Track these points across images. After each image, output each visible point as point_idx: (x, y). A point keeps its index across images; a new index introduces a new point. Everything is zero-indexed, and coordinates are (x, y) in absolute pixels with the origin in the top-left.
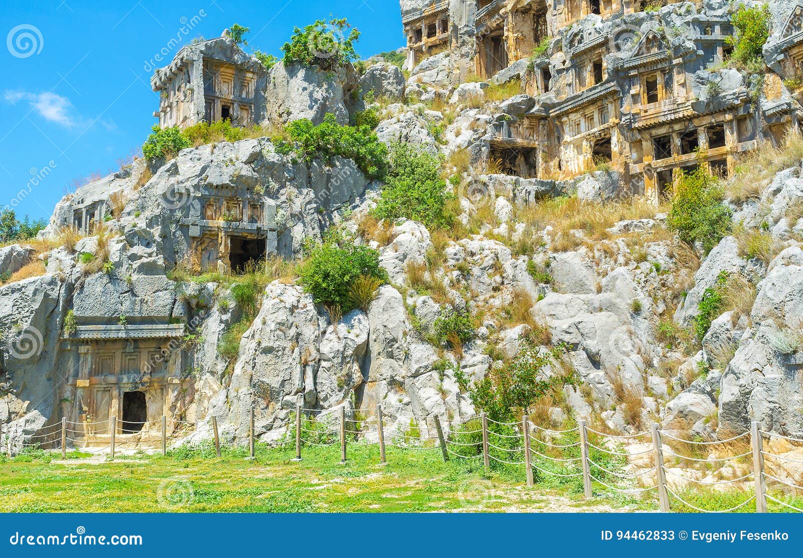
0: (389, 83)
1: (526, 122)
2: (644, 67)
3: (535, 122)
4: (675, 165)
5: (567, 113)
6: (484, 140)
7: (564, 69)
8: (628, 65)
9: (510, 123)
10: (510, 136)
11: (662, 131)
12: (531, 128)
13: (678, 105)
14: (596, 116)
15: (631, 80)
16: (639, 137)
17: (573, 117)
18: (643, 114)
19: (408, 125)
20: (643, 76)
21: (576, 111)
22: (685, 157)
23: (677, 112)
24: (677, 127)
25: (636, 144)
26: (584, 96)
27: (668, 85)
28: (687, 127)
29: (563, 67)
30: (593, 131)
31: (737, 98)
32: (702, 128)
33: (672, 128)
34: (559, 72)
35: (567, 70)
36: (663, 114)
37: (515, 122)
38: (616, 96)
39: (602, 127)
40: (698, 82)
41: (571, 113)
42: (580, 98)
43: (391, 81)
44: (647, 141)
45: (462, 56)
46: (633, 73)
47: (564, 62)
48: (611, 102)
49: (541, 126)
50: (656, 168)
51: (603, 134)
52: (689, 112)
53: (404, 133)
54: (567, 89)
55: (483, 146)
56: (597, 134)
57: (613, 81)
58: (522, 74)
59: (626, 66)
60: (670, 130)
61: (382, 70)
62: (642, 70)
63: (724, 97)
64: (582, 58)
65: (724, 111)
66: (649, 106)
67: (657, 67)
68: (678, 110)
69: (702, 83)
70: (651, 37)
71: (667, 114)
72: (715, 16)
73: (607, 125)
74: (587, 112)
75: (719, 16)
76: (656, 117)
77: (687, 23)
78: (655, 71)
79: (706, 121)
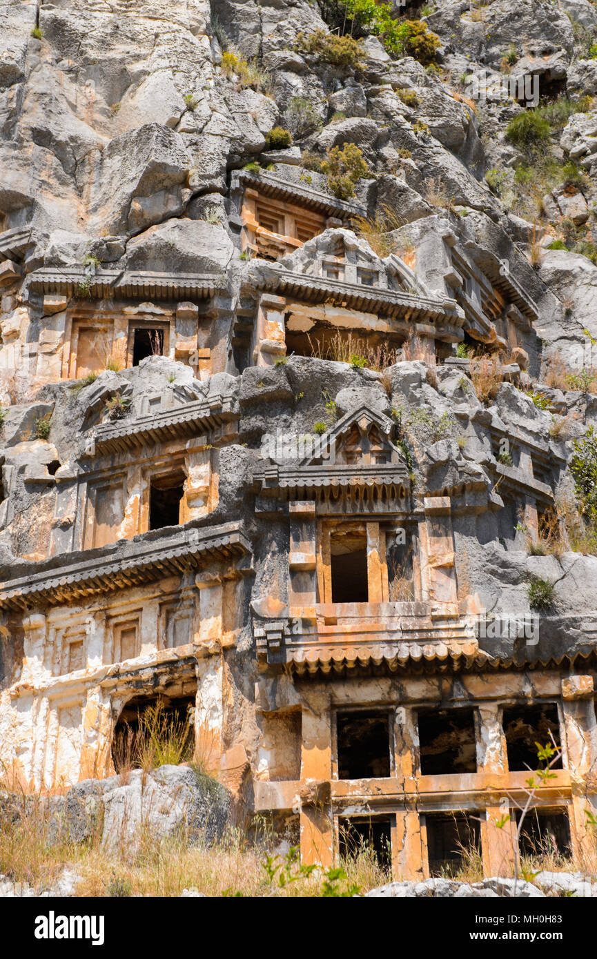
4: (404, 804)
5: (44, 603)
7: (51, 484)
8: (292, 483)
11: (369, 694)
13: (436, 619)
14: (150, 622)
15: (289, 529)
16: (293, 698)
17: (61, 617)
18: (322, 628)
20: (326, 525)
21: (79, 601)
22: (438, 784)
23: (429, 640)
24: (416, 690)
25: (281, 721)
26: (127, 554)
28: (445, 697)
30: (132, 663)
32: (492, 707)
33: (401, 690)
34: (36, 486)
35: (64, 484)
36: (386, 637)
39: (170, 654)
40: (493, 572)
41: (59, 604)
42: (110, 558)
44: (318, 715)
46: (300, 507)
47: (53, 466)
48: (212, 585)
50: (342, 804)
51: (163, 680)
52: (469, 648)
54: (54, 536)
56: (147, 674)
57: (236, 518)
59: (283, 484)
60: (395, 696)
62: (328, 506)
64: (119, 461)
65: (562, 669)
66: (340, 609)
67: (371, 507)
68: (434, 635)
69: (503, 577)
70: (364, 424)
71: (397, 641)
72: (523, 428)
73: (187, 650)
74: (120, 607)
75: (530, 432)
76: (366, 642)
77: (463, 419)
78: (363, 520)
79: (507, 687)
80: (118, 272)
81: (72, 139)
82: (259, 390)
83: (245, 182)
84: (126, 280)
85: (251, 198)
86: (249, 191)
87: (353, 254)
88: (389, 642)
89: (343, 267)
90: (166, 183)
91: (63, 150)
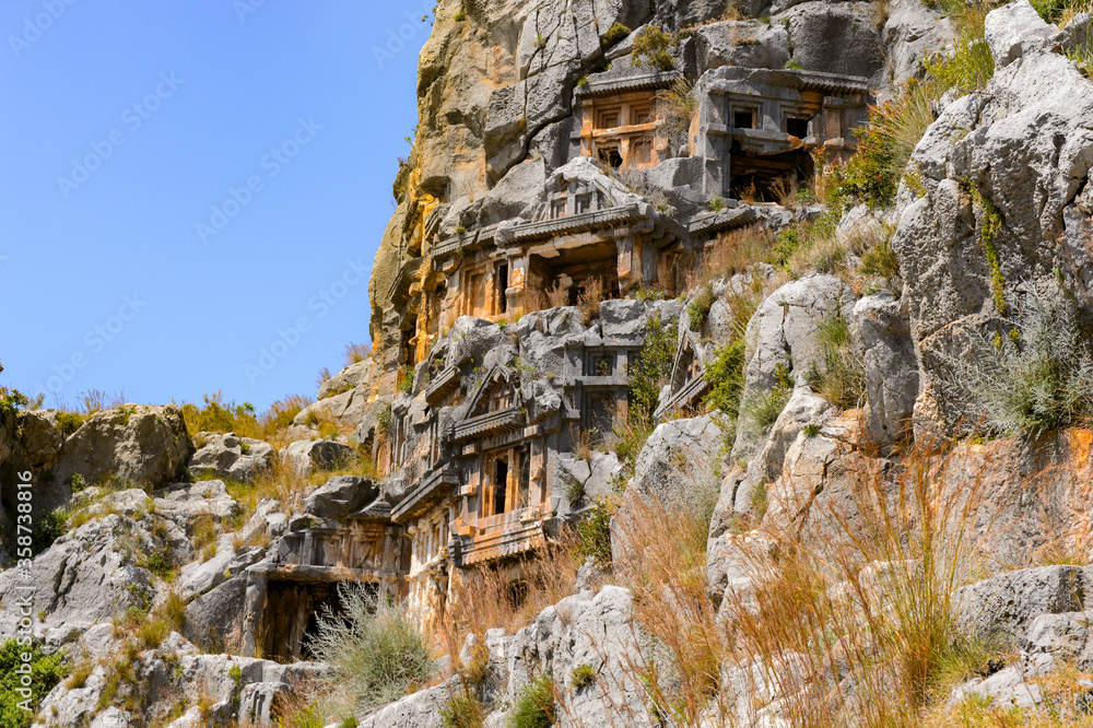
0: (126, 447)
1: (357, 531)
2: (490, 438)
3: (375, 530)
5: (413, 518)
6: (253, 573)
8: (460, 435)
9: (319, 536)
10: (318, 560)
12: (370, 541)
13: (524, 524)
15: (465, 465)
17: (420, 526)
18: (478, 538)
19: (85, 547)
20: (490, 456)
23: (521, 539)
30: (434, 559)
36: (502, 540)
37: (331, 531)
41: (420, 518)
43: (130, 443)
45: (386, 367)
46: (469, 450)
48: (450, 506)
49: (388, 539)
52: (541, 540)
53: (71, 563)
54: (423, 466)
55: (250, 585)
56: (439, 568)
59: (457, 436)
61: (114, 422)
62: (486, 445)
66: (494, 519)
67: (507, 440)
68: (523, 535)
70: (496, 377)
71: (508, 542)
72: (618, 335)
75: (625, 336)
76: (494, 546)
77: (559, 352)
78: (506, 448)
80: (474, 233)
81: (474, 109)
83: (581, 97)
84: (481, 237)
85: (588, 107)
86: (584, 103)
87: (573, 185)
88: (504, 543)
89: (566, 199)
90: (510, 136)
91: (470, 121)
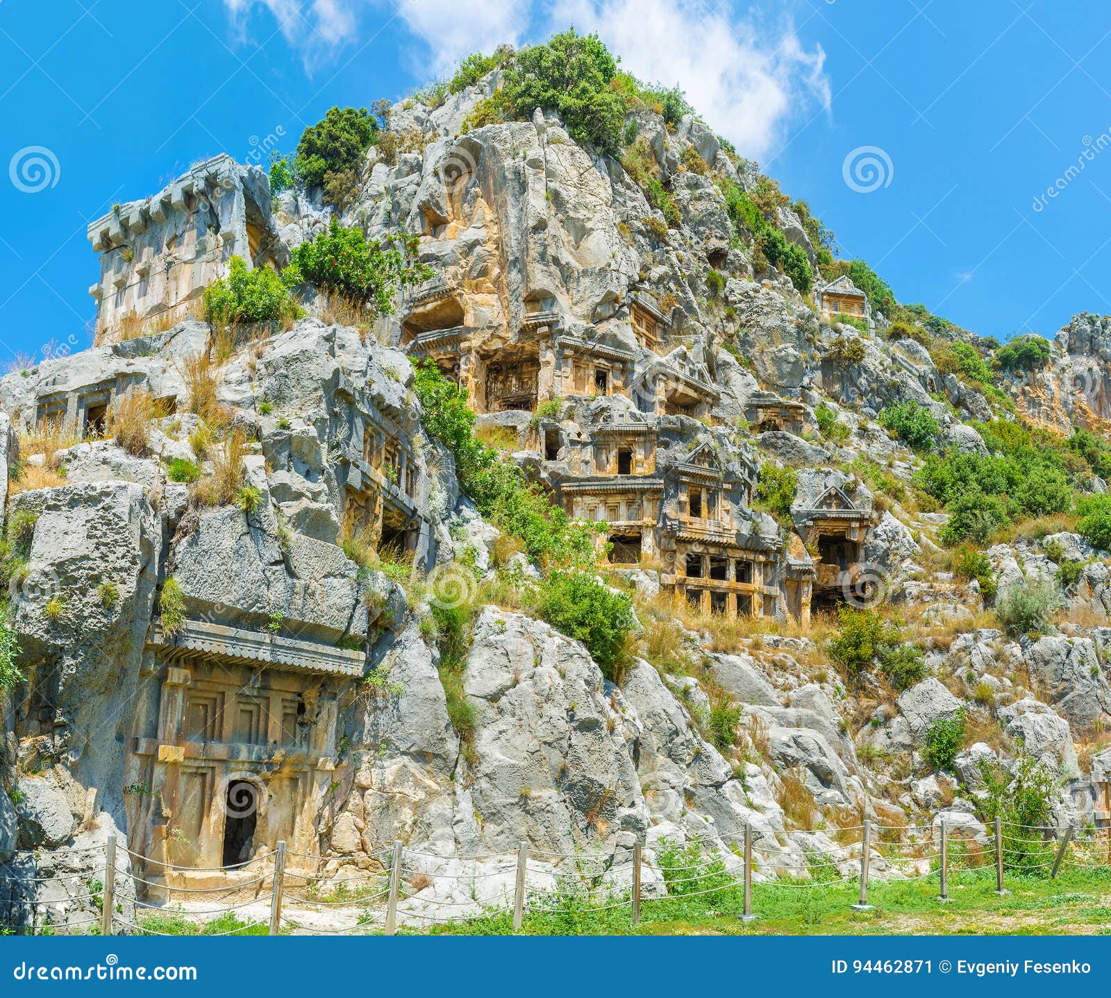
4: (706, 587)
5: (582, 493)
7: (579, 442)
11: (698, 549)
14: (623, 509)
15: (678, 485)
16: (675, 547)
17: (588, 499)
18: (689, 526)
20: (690, 485)
21: (596, 495)
22: (716, 583)
23: (721, 536)
24: (712, 550)
25: (669, 553)
26: (619, 482)
27: (712, 503)
28: (721, 554)
29: (576, 438)
30: (617, 523)
31: (775, 544)
32: (733, 560)
33: (707, 550)
34: (573, 443)
35: (585, 445)
36: (708, 532)
38: (658, 495)
39: (632, 523)
40: (741, 515)
41: (589, 494)
44: (682, 554)
46: (684, 479)
47: (579, 435)
48: (648, 500)
50: (688, 585)
51: (629, 531)
52: (733, 541)
54: (583, 466)
56: (622, 528)
57: (661, 478)
58: (520, 428)
59: (679, 469)
62: (691, 479)
63: (764, 538)
64: (607, 438)
65: (756, 551)
66: (693, 519)
67: (705, 483)
68: (723, 535)
69: (744, 518)
70: (706, 450)
71: (712, 535)
73: (639, 523)
74: (611, 500)
76: (702, 533)
78: (701, 486)
79: (739, 554)
80: (594, 343)
82: (669, 426)
83: (633, 300)
84: (597, 348)
85: (634, 309)
86: (633, 305)
88: (709, 535)
89: (685, 366)
90: (611, 300)
